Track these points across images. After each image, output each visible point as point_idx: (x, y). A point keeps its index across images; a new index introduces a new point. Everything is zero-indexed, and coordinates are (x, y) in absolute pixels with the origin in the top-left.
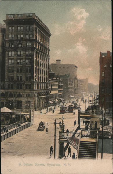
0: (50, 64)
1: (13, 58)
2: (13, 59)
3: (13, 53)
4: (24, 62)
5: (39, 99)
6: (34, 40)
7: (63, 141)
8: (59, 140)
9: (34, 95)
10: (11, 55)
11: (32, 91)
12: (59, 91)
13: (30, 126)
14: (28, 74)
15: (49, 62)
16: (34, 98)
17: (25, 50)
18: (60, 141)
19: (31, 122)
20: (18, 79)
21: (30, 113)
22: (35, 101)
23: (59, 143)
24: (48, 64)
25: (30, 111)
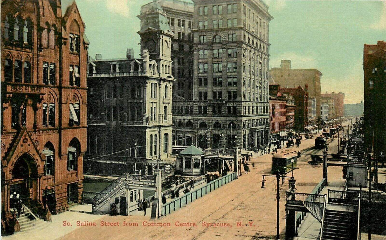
0: (270, 69)
1: (206, 60)
2: (206, 63)
3: (206, 52)
4: (225, 68)
5: (252, 132)
6: (241, 28)
7: (293, 208)
8: (286, 205)
9: (242, 125)
10: (202, 57)
11: (238, 118)
12: (287, 116)
13: (235, 179)
14: (231, 88)
15: (268, 65)
16: (242, 130)
17: (225, 47)
18: (288, 208)
19: (236, 171)
20: (215, 97)
21: (235, 157)
22: (244, 135)
23: (287, 213)
24: (266, 69)
25: (235, 152)
